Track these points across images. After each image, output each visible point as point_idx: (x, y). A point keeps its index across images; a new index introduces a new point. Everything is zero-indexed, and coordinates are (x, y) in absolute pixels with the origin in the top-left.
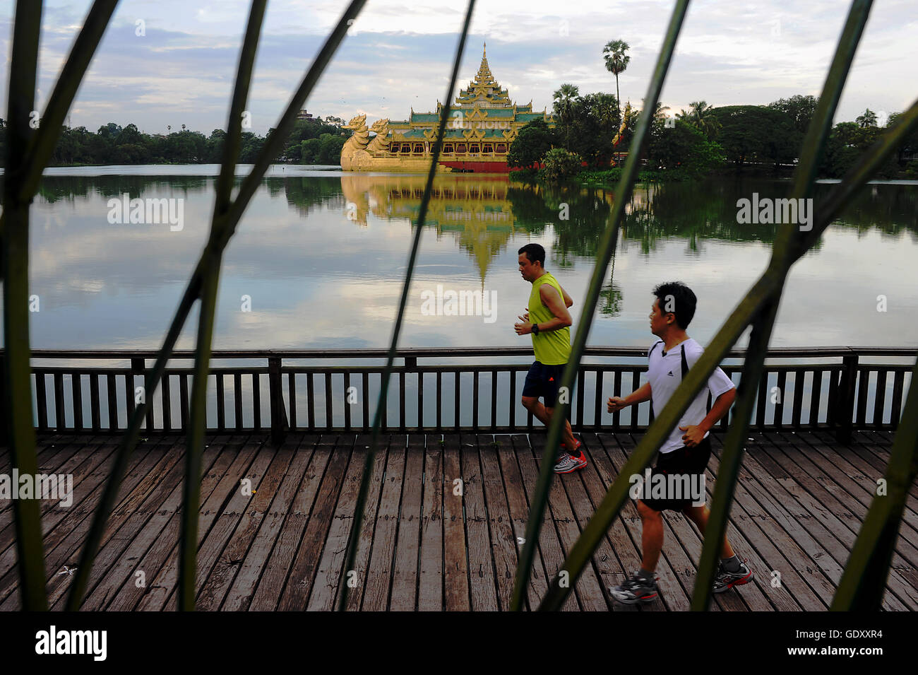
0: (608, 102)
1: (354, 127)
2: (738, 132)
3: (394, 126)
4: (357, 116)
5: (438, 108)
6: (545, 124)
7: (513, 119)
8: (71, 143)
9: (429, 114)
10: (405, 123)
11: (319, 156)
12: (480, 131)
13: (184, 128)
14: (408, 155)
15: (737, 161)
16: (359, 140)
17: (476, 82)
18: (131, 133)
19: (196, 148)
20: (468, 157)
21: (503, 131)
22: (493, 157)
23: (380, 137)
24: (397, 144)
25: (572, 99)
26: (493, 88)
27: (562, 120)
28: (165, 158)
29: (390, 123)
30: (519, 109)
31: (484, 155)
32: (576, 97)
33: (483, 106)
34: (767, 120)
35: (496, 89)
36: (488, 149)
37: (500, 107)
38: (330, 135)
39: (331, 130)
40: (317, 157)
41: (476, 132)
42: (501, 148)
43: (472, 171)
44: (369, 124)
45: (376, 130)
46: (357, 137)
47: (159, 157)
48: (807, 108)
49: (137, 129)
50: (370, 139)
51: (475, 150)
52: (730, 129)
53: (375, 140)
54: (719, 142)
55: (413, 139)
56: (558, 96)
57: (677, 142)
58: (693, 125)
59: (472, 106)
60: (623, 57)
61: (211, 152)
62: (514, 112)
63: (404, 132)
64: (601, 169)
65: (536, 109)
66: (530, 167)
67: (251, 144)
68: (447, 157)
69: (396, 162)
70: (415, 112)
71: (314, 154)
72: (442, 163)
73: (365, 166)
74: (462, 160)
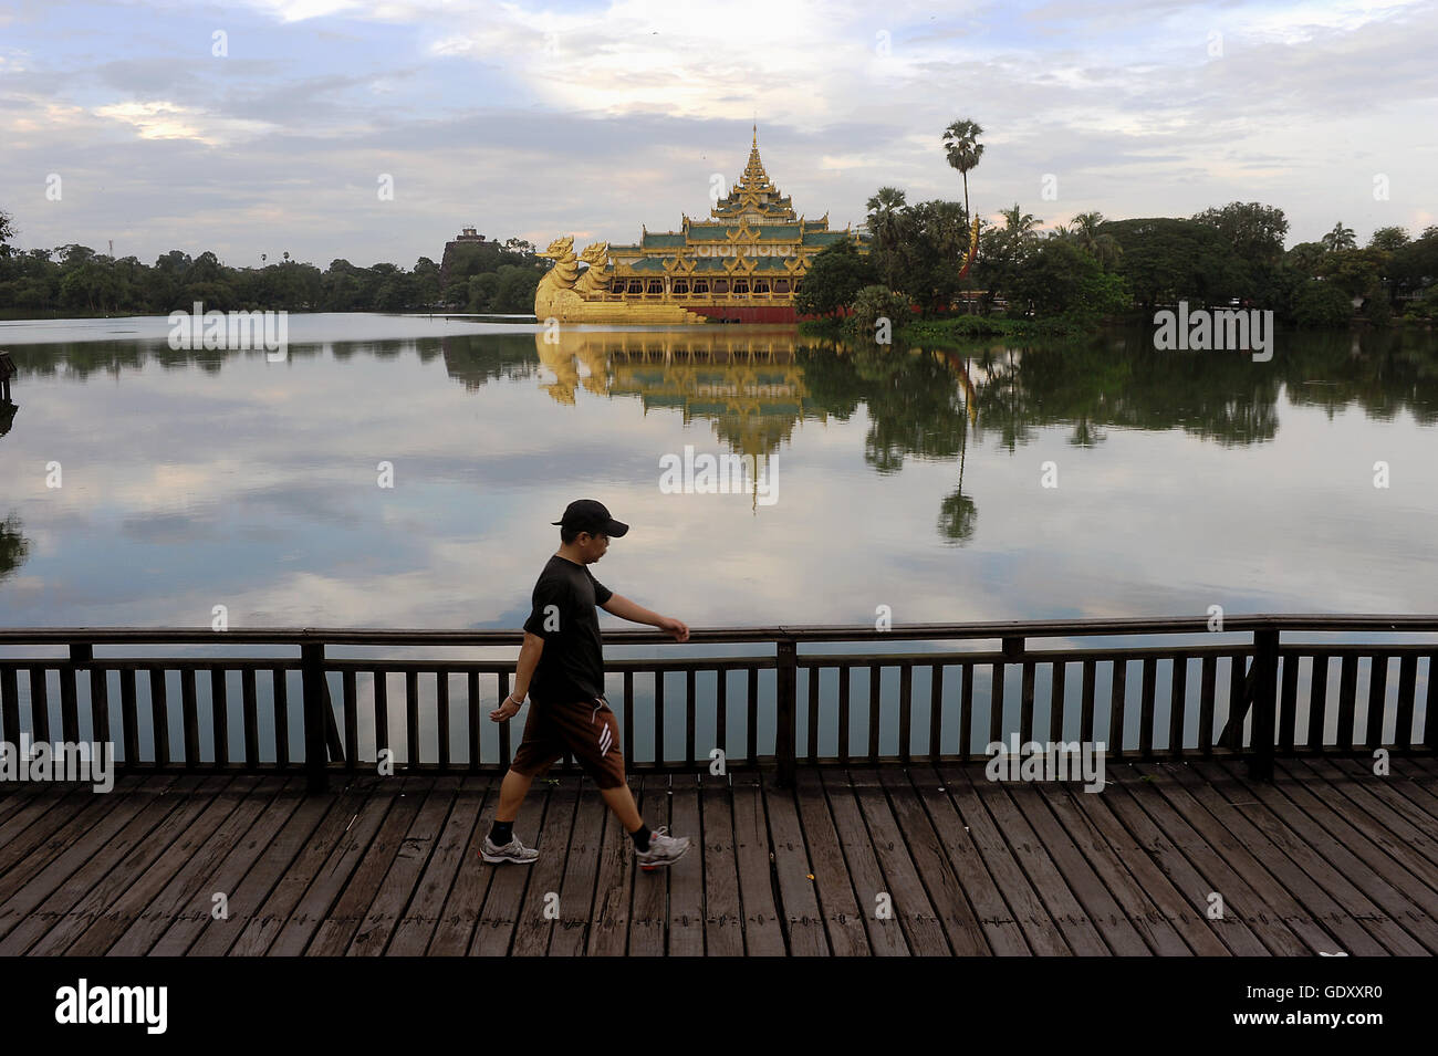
0: (950, 214)
1: (555, 254)
2: (1146, 259)
3: (618, 254)
4: (559, 238)
5: (685, 226)
6: (853, 249)
7: (799, 241)
8: (115, 282)
9: (671, 235)
10: (634, 248)
11: (495, 299)
12: (750, 259)
13: (286, 257)
14: (639, 297)
15: (1145, 303)
16: (563, 274)
17: (742, 186)
18: (207, 266)
19: (307, 288)
20: (731, 299)
21: (784, 259)
22: (769, 299)
23: (594, 270)
24: (624, 280)
25: (897, 210)
26: (769, 194)
27: (881, 242)
28: (260, 303)
29: (610, 248)
30: (808, 226)
31: (755, 297)
32: (902, 207)
33: (753, 222)
34: (1191, 240)
35: (773, 195)
36: (761, 288)
37: (779, 222)
38: (513, 267)
39: (514, 260)
40: (493, 301)
41: (743, 262)
42: (782, 284)
43: (737, 321)
44: (578, 249)
45: (587, 259)
46: (560, 269)
47: (250, 302)
48: (1250, 222)
49: (216, 260)
50: (580, 272)
51: (741, 288)
52: (1134, 254)
53: (587, 274)
54: (1120, 274)
55: (645, 272)
56: (874, 206)
57: (1058, 274)
58: (1081, 249)
59: (738, 222)
60: (973, 146)
61: (329, 295)
62: (802, 230)
63: (632, 262)
64: (941, 317)
65: (835, 226)
66: (832, 314)
67: (392, 281)
68: (699, 301)
69: (620, 307)
70: (649, 231)
71: (488, 298)
72: (690, 309)
73: (573, 314)
74: (722, 305)
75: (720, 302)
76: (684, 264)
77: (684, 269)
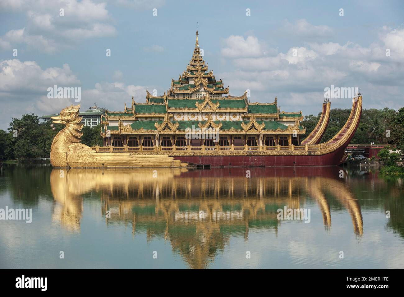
20: (202, 151)
22: (230, 150)
68: (180, 151)
69: (123, 157)
72: (176, 158)
73: (87, 162)
74: (199, 154)
75: (197, 153)
76: (170, 125)
77: (170, 129)
